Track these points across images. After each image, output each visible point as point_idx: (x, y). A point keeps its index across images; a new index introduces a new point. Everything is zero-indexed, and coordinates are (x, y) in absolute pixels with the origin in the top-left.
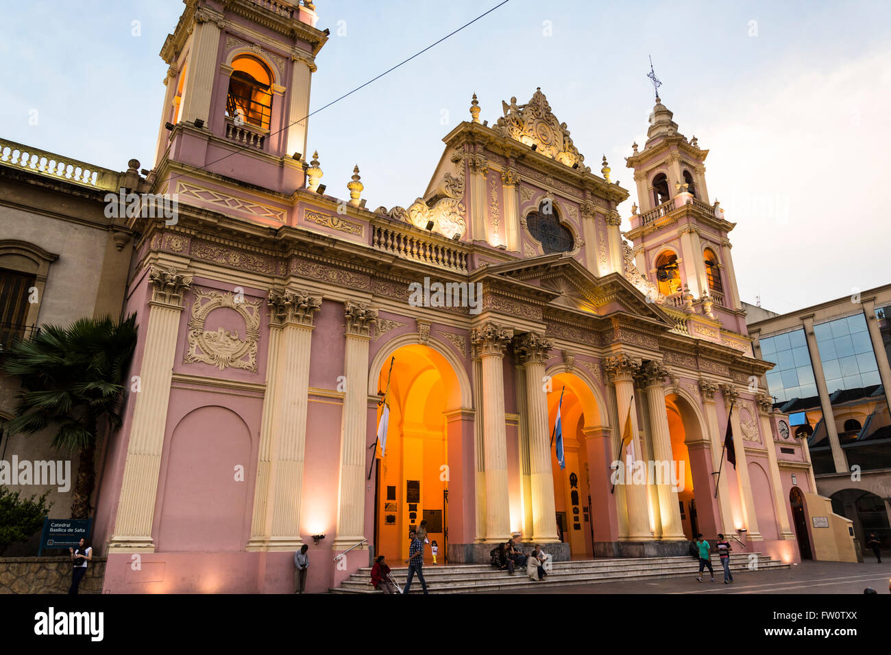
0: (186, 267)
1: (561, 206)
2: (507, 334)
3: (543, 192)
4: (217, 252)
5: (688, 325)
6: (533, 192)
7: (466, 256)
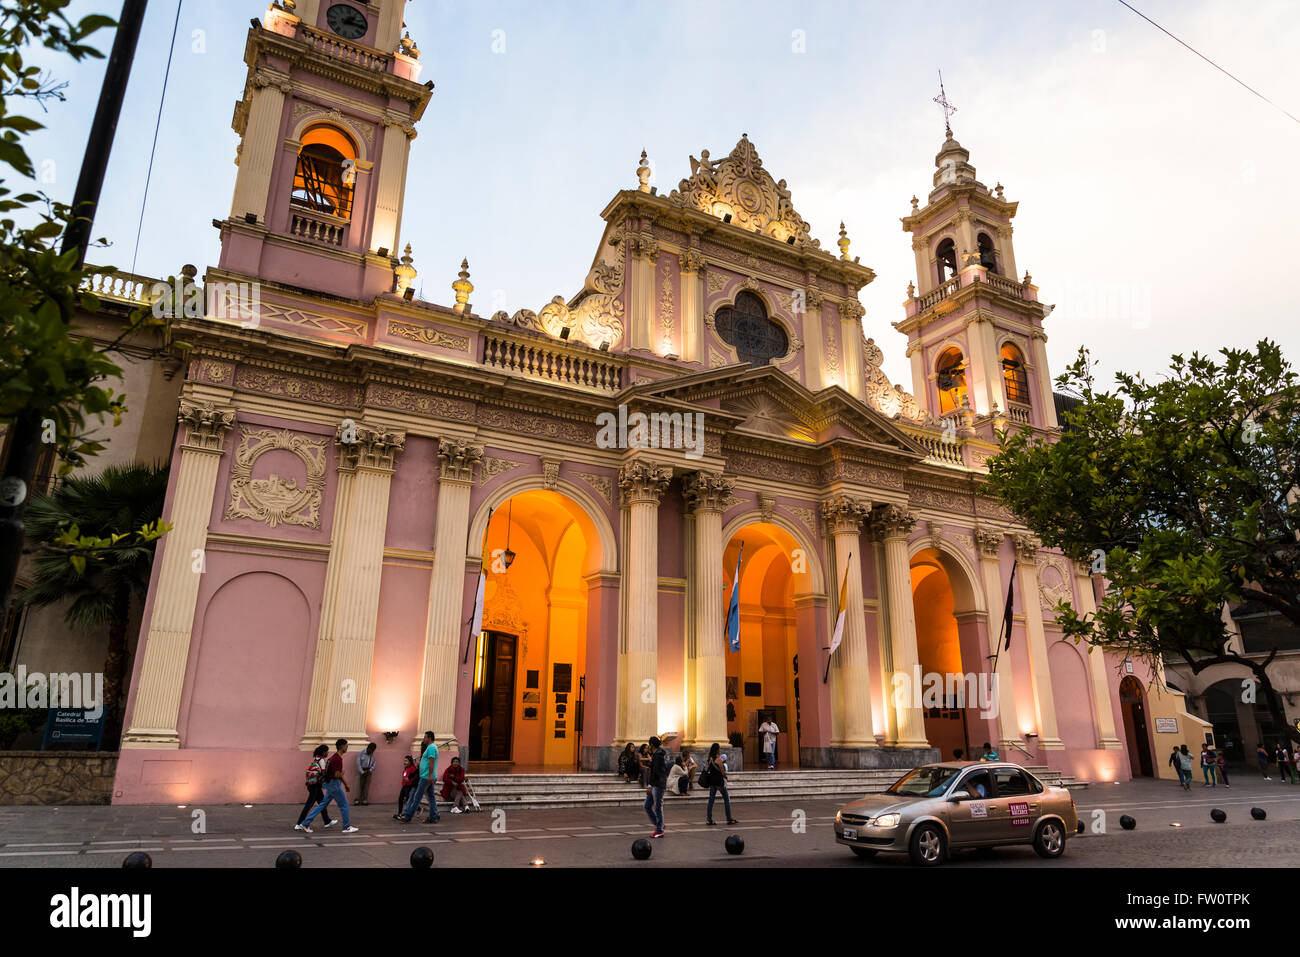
0: (228, 401)
1: (770, 297)
2: (665, 475)
3: (741, 277)
4: (271, 381)
5: (964, 452)
6: (726, 279)
7: (620, 371)
